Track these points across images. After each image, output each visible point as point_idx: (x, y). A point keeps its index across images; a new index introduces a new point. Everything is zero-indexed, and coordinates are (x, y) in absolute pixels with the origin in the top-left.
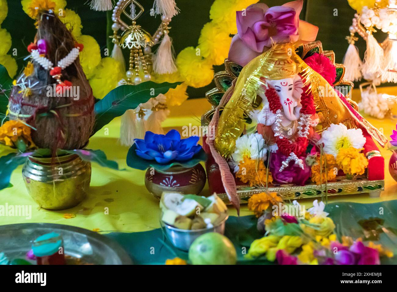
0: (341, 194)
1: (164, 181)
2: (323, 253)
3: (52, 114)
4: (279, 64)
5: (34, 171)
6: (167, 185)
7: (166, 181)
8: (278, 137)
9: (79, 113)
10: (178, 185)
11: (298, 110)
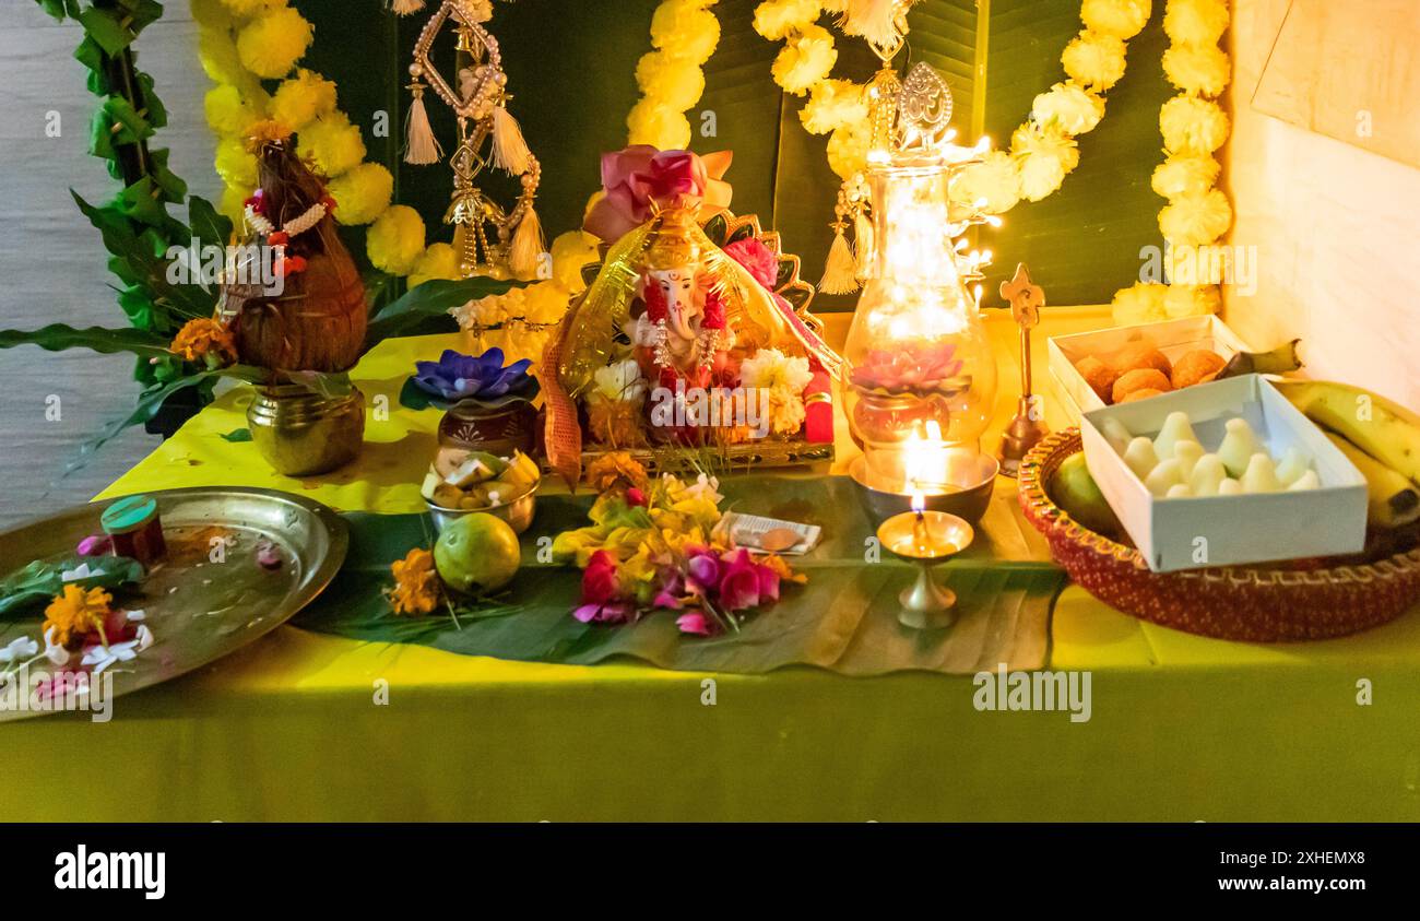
0: (759, 465)
1: (460, 431)
2: (667, 559)
3: (270, 309)
4: (667, 244)
5: (263, 411)
6: (464, 439)
7: (463, 432)
8: (659, 365)
9: (322, 312)
10: (482, 438)
11: (698, 322)
